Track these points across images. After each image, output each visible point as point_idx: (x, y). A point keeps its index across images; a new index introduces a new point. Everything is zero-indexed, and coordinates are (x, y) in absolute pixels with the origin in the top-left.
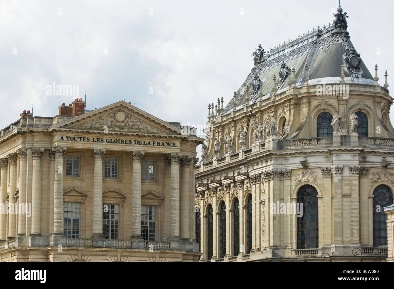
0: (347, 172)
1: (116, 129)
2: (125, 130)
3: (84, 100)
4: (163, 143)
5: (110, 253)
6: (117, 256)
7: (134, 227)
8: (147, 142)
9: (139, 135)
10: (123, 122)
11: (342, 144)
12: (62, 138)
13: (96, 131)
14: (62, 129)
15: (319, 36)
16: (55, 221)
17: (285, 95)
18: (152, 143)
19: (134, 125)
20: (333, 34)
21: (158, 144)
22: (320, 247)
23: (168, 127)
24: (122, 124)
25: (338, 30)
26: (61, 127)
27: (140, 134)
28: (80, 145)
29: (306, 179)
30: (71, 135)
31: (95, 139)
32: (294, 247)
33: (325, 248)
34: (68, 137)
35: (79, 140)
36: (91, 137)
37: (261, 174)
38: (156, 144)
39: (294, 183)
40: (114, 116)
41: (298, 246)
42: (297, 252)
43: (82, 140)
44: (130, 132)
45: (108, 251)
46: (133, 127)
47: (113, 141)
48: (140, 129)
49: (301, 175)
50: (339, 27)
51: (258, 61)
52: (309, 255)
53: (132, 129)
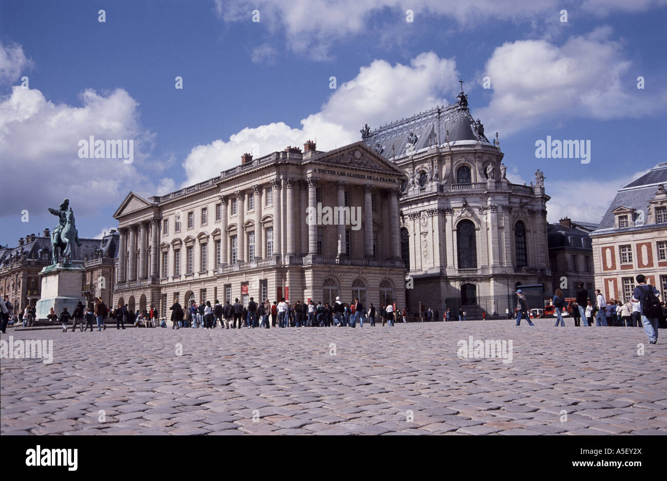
0: (500, 209)
1: (356, 165)
2: (362, 166)
3: (314, 142)
4: (387, 180)
5: (354, 271)
6: (359, 273)
7: (369, 248)
8: (375, 178)
9: (371, 171)
10: (359, 159)
11: (496, 187)
12: (315, 170)
13: (342, 166)
14: (317, 162)
15: (440, 113)
16: (310, 242)
17: (426, 154)
18: (379, 179)
19: (367, 163)
20: (459, 110)
21: (384, 180)
22: (479, 267)
23: (392, 166)
24: (359, 161)
25: (462, 107)
26: (316, 160)
27: (373, 170)
28: (329, 177)
29: (466, 215)
30: (322, 168)
31: (339, 173)
32: (457, 267)
33: (483, 268)
34: (319, 170)
35: (327, 172)
36: (336, 170)
37: (420, 212)
38: (382, 180)
39: (455, 218)
40: (353, 155)
41: (459, 267)
42: (459, 271)
43: (330, 172)
44: (366, 168)
45: (352, 269)
46: (367, 164)
47: (352, 175)
48: (372, 167)
49: (461, 212)
50: (463, 105)
51: (366, 136)
52: (471, 274)
53: (367, 166)
